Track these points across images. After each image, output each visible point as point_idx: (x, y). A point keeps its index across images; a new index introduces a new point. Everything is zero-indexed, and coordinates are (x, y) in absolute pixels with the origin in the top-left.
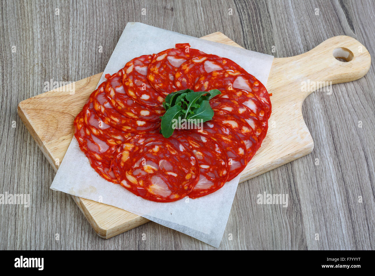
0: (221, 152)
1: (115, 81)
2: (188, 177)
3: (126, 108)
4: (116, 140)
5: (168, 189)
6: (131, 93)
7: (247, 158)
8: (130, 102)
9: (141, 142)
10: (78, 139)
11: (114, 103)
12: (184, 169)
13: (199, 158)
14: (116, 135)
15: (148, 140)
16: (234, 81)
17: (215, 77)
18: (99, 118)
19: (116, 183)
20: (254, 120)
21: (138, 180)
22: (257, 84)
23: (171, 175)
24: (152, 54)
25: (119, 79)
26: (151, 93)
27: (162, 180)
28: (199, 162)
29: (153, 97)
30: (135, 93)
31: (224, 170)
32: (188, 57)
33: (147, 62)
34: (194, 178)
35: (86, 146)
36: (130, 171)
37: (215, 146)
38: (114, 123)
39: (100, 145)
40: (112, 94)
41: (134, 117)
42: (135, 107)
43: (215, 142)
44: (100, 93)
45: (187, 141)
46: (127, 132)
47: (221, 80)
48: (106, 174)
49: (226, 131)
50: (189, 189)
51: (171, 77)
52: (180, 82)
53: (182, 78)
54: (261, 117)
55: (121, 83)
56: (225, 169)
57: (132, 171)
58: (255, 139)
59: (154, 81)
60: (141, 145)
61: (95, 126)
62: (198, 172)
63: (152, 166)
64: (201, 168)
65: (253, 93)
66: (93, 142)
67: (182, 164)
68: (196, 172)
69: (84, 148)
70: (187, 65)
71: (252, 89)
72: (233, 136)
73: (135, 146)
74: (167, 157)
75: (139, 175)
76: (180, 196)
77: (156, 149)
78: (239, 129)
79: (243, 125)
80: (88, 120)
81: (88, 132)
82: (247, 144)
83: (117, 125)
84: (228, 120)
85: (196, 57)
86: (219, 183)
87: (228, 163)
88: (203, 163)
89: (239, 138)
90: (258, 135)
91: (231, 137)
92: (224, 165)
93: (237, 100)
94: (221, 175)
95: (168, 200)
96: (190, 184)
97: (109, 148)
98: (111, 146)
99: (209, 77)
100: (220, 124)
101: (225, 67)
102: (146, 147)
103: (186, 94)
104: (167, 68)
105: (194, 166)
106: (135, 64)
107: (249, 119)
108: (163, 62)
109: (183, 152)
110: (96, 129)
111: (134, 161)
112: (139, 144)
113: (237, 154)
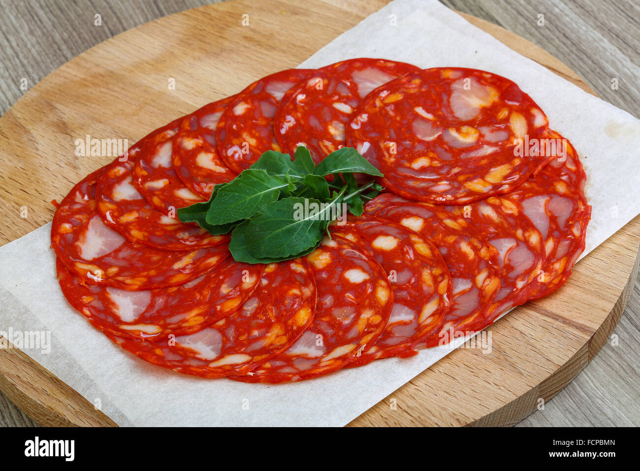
1: (399, 336)
2: (398, 97)
3: (423, 266)
4: (497, 208)
5: (455, 92)
6: (382, 295)
8: (402, 277)
9: (442, 187)
10: (583, 234)
11: (443, 286)
12: (392, 113)
13: (342, 125)
14: (488, 220)
15: (423, 185)
16: (108, 255)
17: (145, 273)
20: (148, 162)
21: (507, 120)
22: (67, 227)
23: (428, 111)
25: (385, 339)
29: (339, 270)
30: (374, 292)
31: (310, 87)
34: (385, 92)
36: (508, 146)
37: (287, 132)
38: (475, 243)
39: (542, 210)
41: (421, 240)
42: (399, 262)
44: (458, 320)
49: (235, 152)
50: (412, 77)
51: (251, 307)
53: (228, 295)
54: (125, 167)
55: (389, 329)
56: (307, 87)
59: (301, 307)
60: (447, 180)
61: (525, 249)
62: (366, 101)
63: (455, 138)
64: (352, 107)
65: (94, 213)
66: (553, 219)
67: (388, 123)
68: (371, 103)
70: (184, 325)
71: (88, 223)
73: (461, 184)
74: (410, 141)
75: (499, 129)
79: (188, 152)
80: (533, 268)
81: (550, 245)
82: (214, 122)
84: (210, 170)
87: (291, 95)
88: (341, 115)
90: (175, 129)
92: (301, 93)
93: (147, 207)
94: (325, 81)
96: (403, 84)
97: (523, 200)
99: (160, 279)
100: (236, 168)
102: (437, 175)
105: (365, 113)
106: (314, 362)
107: (160, 165)
108: (237, 349)
109: (366, 141)
110: (526, 242)
111: (486, 160)
112: (449, 184)
113: (255, 107)
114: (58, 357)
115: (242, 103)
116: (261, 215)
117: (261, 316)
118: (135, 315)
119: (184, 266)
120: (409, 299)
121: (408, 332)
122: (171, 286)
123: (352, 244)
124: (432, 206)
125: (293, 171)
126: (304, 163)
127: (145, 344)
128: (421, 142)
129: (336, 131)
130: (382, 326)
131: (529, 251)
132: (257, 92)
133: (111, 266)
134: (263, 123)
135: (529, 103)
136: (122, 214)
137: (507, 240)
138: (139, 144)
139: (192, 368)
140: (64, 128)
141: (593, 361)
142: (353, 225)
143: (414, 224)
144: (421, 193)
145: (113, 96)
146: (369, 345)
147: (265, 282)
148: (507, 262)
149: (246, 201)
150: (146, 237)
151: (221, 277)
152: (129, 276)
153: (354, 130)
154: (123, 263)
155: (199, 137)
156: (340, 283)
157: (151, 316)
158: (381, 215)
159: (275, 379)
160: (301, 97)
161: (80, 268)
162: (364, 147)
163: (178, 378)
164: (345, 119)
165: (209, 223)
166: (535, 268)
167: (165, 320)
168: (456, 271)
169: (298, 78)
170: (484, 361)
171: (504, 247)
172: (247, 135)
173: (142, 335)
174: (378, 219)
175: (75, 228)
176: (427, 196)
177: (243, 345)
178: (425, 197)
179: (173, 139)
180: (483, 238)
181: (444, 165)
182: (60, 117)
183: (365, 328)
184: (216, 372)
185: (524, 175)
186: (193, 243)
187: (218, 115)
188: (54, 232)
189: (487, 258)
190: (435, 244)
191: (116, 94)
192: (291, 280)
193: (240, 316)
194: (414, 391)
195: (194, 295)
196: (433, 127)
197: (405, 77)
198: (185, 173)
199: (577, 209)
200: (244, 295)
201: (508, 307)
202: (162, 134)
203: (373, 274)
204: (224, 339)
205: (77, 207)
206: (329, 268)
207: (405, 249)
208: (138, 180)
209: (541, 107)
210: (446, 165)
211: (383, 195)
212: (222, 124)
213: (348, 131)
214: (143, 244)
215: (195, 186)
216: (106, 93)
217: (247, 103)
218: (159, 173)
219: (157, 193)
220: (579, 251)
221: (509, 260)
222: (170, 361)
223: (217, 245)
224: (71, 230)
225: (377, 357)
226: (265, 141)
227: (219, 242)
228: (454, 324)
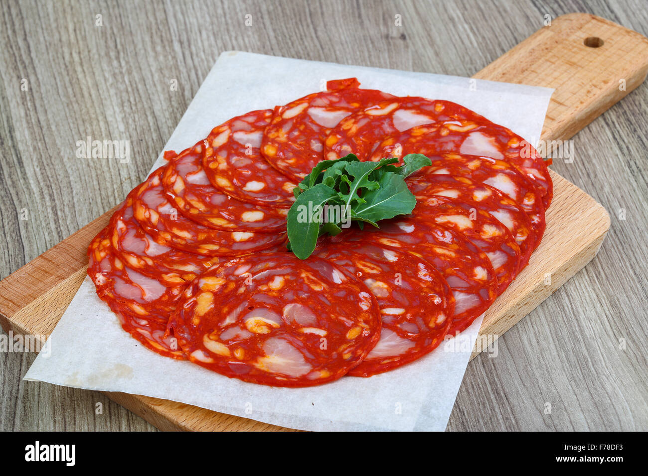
0: (433, 278)
1: (188, 164)
2: (352, 334)
3: (208, 211)
4: (182, 274)
5: (304, 362)
6: (223, 182)
7: (494, 286)
8: (218, 199)
9: (242, 271)
10: (94, 279)
11: (181, 204)
12: (344, 319)
13: (379, 295)
15: (259, 267)
16: (462, 141)
17: (418, 138)
18: (146, 236)
19: (179, 358)
20: (511, 212)
21: (232, 349)
22: (515, 145)
23: (312, 334)
24: (273, 108)
25: (196, 159)
26: (268, 178)
27: (290, 346)
28: (381, 303)
29: (272, 185)
30: (231, 181)
31: (439, 314)
32: (356, 108)
33: (262, 124)
34: (367, 335)
35: (113, 290)
36: (215, 331)
37: (417, 267)
38: (179, 240)
39: (144, 287)
40: (179, 186)
41: (226, 226)
42: (231, 208)
43: (418, 260)
44: (152, 188)
45: (351, 263)
46: (209, 256)
47: (431, 143)
48: (156, 342)
49: (444, 236)
50: (355, 357)
51: (316, 146)
52: (337, 153)
53: (341, 145)
54: (528, 205)
55: (200, 167)
56: (442, 312)
57: (219, 333)
58: (514, 247)
59: (276, 155)
60: (243, 279)
61: (135, 251)
62: (377, 324)
63: (267, 318)
64: (386, 315)
65: (507, 160)
66: (129, 282)
67: (338, 308)
68: (371, 323)
69: (107, 294)
70: (353, 120)
72: (460, 246)
73: (228, 281)
74: (303, 298)
75: (233, 340)
76: (332, 373)
77: (277, 283)
78: (476, 231)
79: (484, 223)
80: (120, 241)
81: (119, 265)
82: (494, 260)
83: (186, 245)
84: (448, 215)
85: (374, 105)
86: (427, 342)
87: (448, 299)
88: (388, 304)
89: (476, 247)
90: (520, 242)
91: (456, 247)
92: (441, 304)
93: (470, 177)
94: (432, 325)
95: (303, 382)
96: (357, 349)
97: (166, 291)
98: (169, 286)
99: (403, 138)
100: (428, 224)
101: (442, 118)
103: (345, 163)
104: (307, 131)
105: (367, 311)
106: (234, 129)
107: (498, 212)
108: (299, 119)
109: (341, 284)
110: (139, 257)
111: (225, 312)
112: (238, 276)
113: (470, 280)
115: (485, 279)
117: (303, 143)
118: (397, 116)
128: (293, 301)
129: (378, 286)
131: (131, 251)
132: (483, 291)
133: (449, 134)
134: (449, 271)
135: (220, 366)
136: (483, 165)
137: (156, 254)
143: (241, 236)
144: (255, 260)
148: (144, 239)
150: (444, 158)
152: (428, 134)
153: (362, 292)
161: (470, 125)
162: (338, 278)
166: (118, 242)
171: (155, 249)
172: (451, 254)
173: (377, 107)
175: (508, 147)
176: (249, 259)
177: (297, 122)
180: (176, 246)
183: (216, 158)
185: (180, 310)
189: (161, 232)
190: (212, 229)
203: (242, 192)
205: (527, 165)
207: (232, 216)
210: (254, 290)
212: (483, 257)
217: (481, 280)
218: (492, 205)
219: (473, 187)
221: (143, 241)
224: (509, 145)
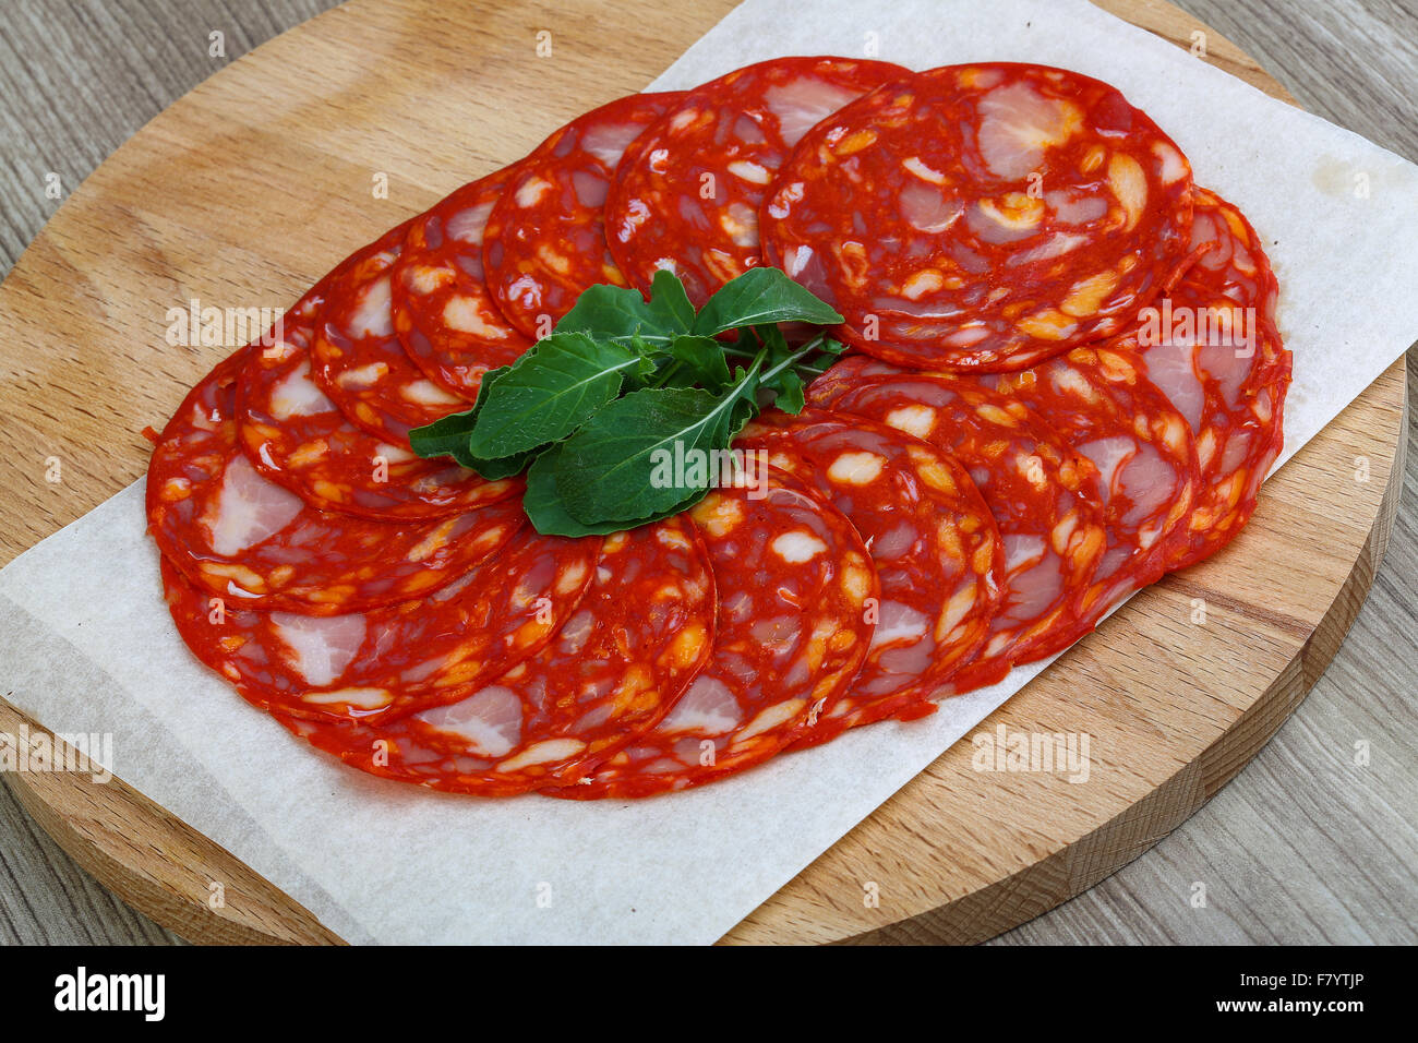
4: (1090, 372)
5: (986, 117)
6: (855, 584)
8: (896, 542)
10: (1277, 417)
11: (984, 554)
12: (854, 177)
13: (750, 212)
14: (1072, 401)
15: (931, 332)
16: (270, 542)
17: (350, 576)
20: (342, 326)
21: (1102, 172)
22: (178, 485)
23: (932, 166)
26: (752, 561)
27: (989, 159)
28: (759, 195)
29: (761, 536)
30: (837, 579)
31: (678, 132)
34: (838, 130)
36: (1108, 229)
37: (634, 237)
39: (1186, 368)
40: (958, 607)
41: (931, 457)
42: (886, 508)
46: (1011, 396)
48: (1232, 237)
49: (526, 291)
51: (578, 633)
53: (528, 609)
54: (294, 342)
56: (671, 132)
57: (1101, 220)
58: (419, 236)
59: (685, 624)
60: (980, 317)
61: (1155, 459)
62: (799, 152)
63: (992, 220)
64: (770, 170)
65: (234, 450)
66: (1211, 387)
67: (849, 200)
70: (439, 683)
71: (223, 472)
73: (1011, 324)
74: (897, 236)
75: (1087, 194)
76: (955, 77)
77: (925, 282)
78: (455, 289)
79: (424, 298)
80: (1173, 499)
81: (1207, 444)
82: (475, 226)
84: (475, 336)
85: (354, 721)
86: (745, 87)
87: (638, 152)
88: (746, 190)
90: (393, 251)
92: (656, 148)
93: (347, 428)
94: (709, 117)
96: (878, 108)
99: (382, 585)
102: (958, 308)
105: (799, 180)
107: (367, 333)
108: (553, 728)
109: (803, 244)
110: (1156, 442)
111: (1062, 265)
112: (986, 327)
113: (562, 185)
114: (177, 775)
115: (534, 179)
116: (585, 432)
117: (600, 651)
118: (334, 670)
119: (431, 552)
120: (912, 588)
121: (914, 662)
122: (407, 600)
123: (784, 478)
124: (951, 377)
125: (649, 325)
126: (671, 307)
127: (360, 731)
128: (921, 236)
129: (738, 226)
130: (858, 653)
131: (1163, 464)
132: (563, 152)
133: (276, 564)
134: (583, 220)
135: (1146, 132)
136: (293, 447)
137: (1115, 441)
138: (321, 289)
139: (460, 779)
140: (158, 264)
141: (1316, 690)
142: (786, 433)
143: (915, 421)
144: (927, 351)
145: (257, 183)
146: (833, 698)
147: (604, 575)
148: (1117, 490)
149: (551, 403)
150: (348, 494)
151: (511, 572)
152: (317, 584)
153: (777, 221)
154: (302, 557)
155: (447, 263)
156: (763, 566)
157: (368, 668)
158: (843, 406)
159: (638, 787)
160: (659, 156)
161: (213, 575)
162: (799, 259)
163: (433, 801)
164: (756, 197)
165: (477, 456)
166: (1177, 501)
167: (398, 677)
168: (1008, 518)
169: (651, 113)
170: (1080, 712)
171: (1110, 456)
172: (548, 251)
173: (353, 713)
174: (838, 416)
175: (195, 487)
176: (938, 356)
177: (566, 719)
178: (936, 360)
179: (392, 272)
180: (1063, 442)
181: (974, 284)
182: (149, 239)
183: (823, 662)
184: (514, 783)
185: (1146, 292)
186: (448, 501)
187: (484, 211)
188: (153, 500)
189: (1073, 486)
190: (962, 462)
191: (264, 179)
192: (660, 566)
193: (557, 654)
194: (936, 789)
195: (457, 616)
196: (944, 201)
197: (881, 92)
198: (421, 346)
199: (1261, 362)
200: (562, 606)
201: (1123, 591)
202: (368, 263)
203: (835, 542)
204: (526, 707)
205: (198, 438)
206: (740, 535)
207: (899, 480)
208: (322, 370)
209: (1173, 139)
210: (978, 283)
211: (846, 362)
212: (494, 230)
213: (765, 225)
214: (341, 510)
215: (445, 373)
216: (243, 179)
217: (544, 178)
218: (366, 350)
219: (364, 395)
220: (1271, 454)
221: (1122, 486)
222: (412, 766)
223: (498, 502)
224: (188, 493)
225: (852, 723)
226: (586, 262)
227: (502, 495)
228: (1012, 636)
